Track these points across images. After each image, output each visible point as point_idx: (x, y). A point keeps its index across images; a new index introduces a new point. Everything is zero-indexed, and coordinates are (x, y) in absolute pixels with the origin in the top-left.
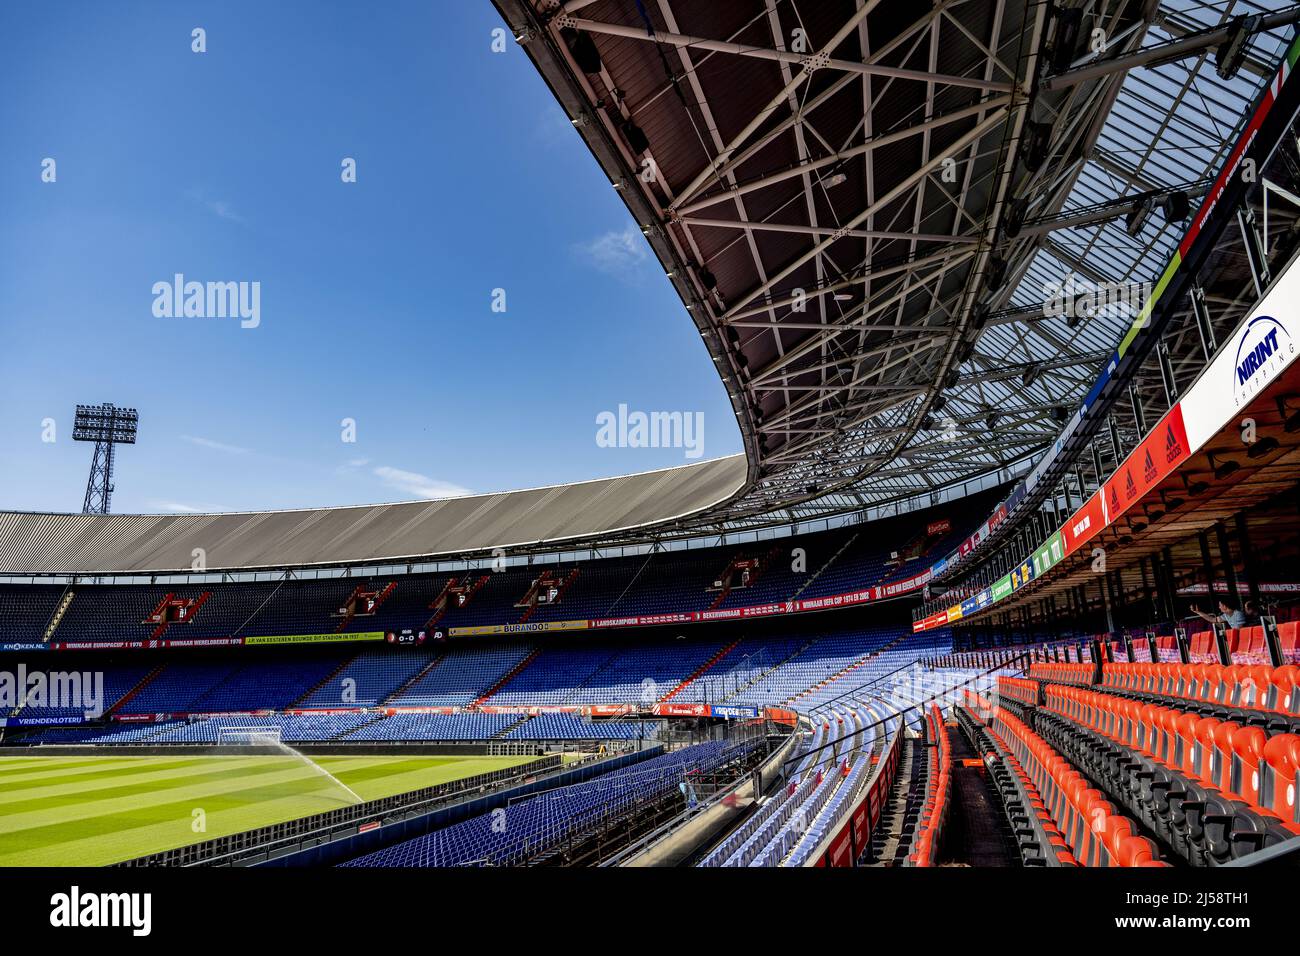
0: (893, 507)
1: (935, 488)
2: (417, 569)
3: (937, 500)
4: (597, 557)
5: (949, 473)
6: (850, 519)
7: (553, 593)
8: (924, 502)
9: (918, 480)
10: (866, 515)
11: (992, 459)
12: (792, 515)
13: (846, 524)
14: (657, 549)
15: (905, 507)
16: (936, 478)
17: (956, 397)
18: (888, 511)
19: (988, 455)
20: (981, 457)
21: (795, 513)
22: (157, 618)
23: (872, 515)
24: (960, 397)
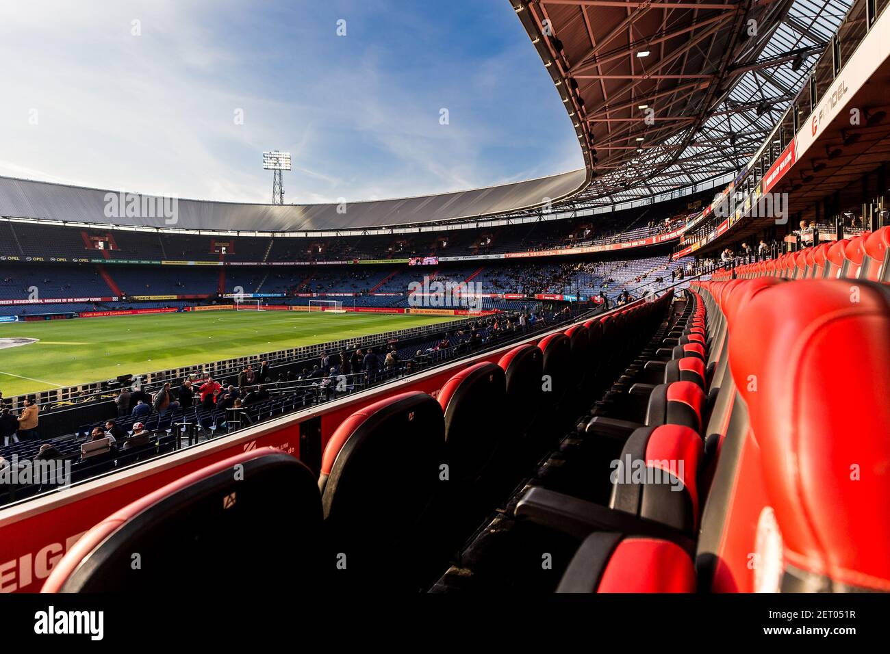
0: (670, 195)
1: (695, 183)
2: (424, 230)
3: (696, 190)
4: (510, 223)
5: (704, 174)
6: (645, 202)
7: (489, 241)
8: (688, 191)
9: (685, 179)
10: (654, 200)
11: (732, 165)
12: (612, 200)
13: (642, 205)
14: (540, 219)
15: (676, 195)
16: (696, 177)
17: (714, 129)
18: (667, 197)
19: (729, 162)
20: (724, 163)
21: (614, 199)
22: (309, 252)
23: (658, 199)
24: (716, 128)
